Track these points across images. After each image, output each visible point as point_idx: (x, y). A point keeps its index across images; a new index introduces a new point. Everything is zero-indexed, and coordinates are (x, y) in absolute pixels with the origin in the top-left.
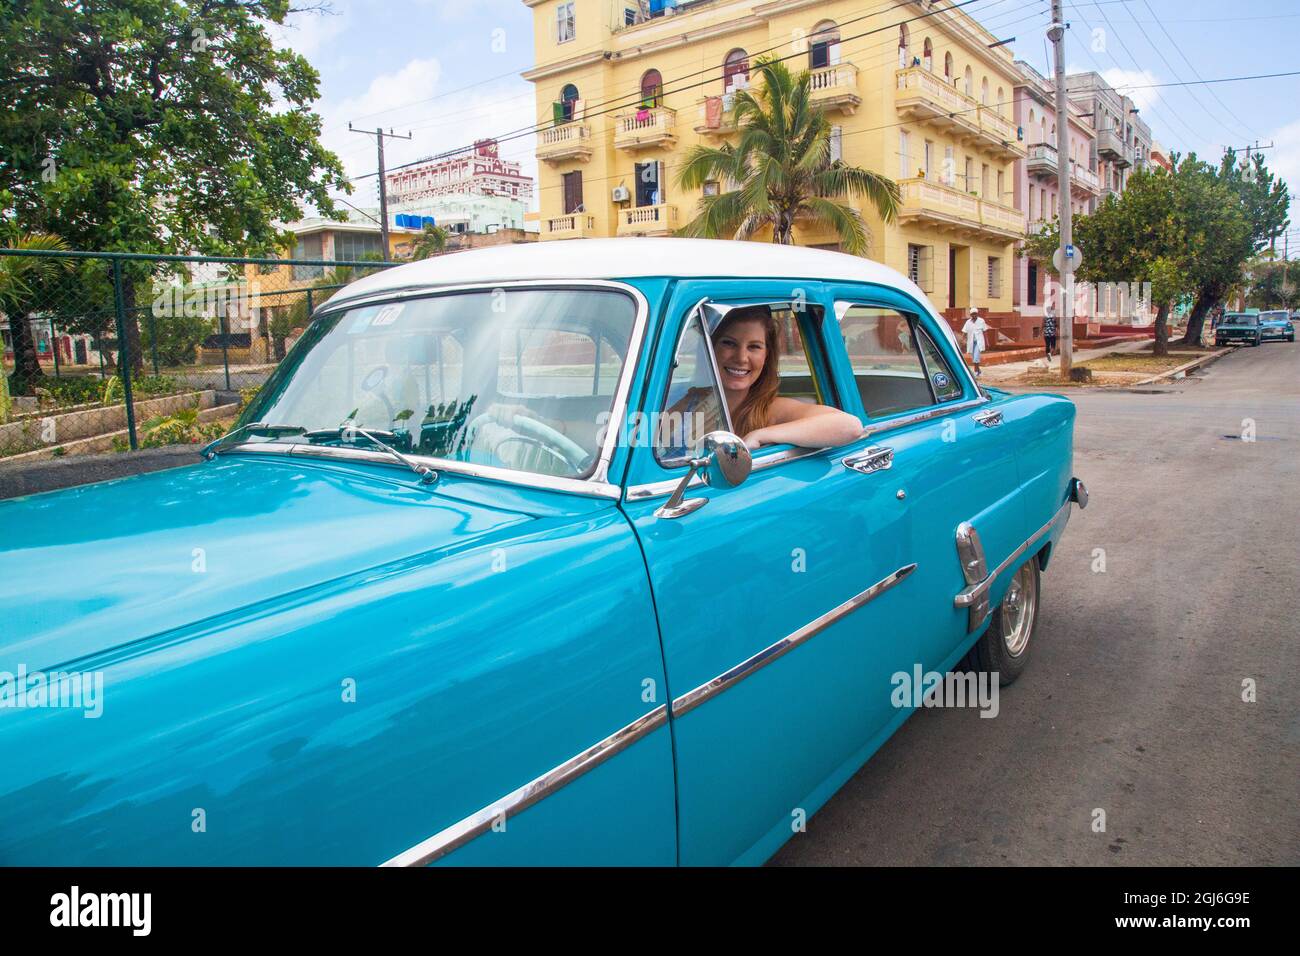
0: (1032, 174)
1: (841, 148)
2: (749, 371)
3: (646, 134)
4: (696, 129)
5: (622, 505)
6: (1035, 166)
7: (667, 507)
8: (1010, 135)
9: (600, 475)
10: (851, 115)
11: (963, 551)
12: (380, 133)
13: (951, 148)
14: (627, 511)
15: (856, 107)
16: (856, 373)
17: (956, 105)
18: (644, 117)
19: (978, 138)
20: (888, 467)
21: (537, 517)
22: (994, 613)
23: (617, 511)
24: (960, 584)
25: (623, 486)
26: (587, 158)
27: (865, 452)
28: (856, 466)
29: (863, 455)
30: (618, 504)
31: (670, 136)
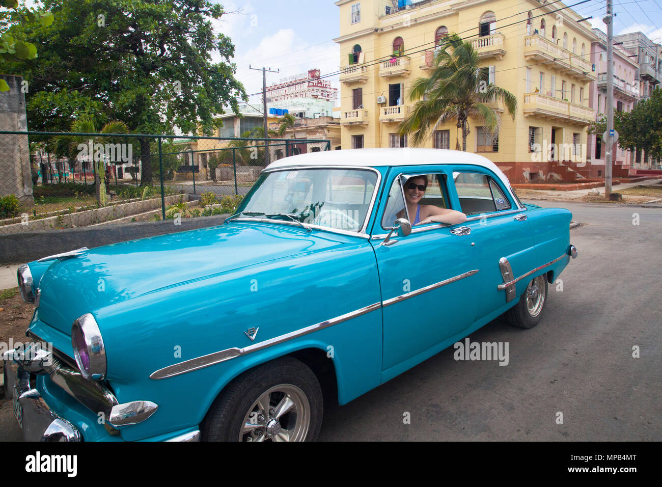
0: (600, 89)
1: (495, 78)
3: (395, 70)
4: (420, 67)
6: (601, 84)
7: (384, 242)
8: (588, 69)
9: (363, 231)
10: (501, 60)
11: (502, 268)
12: (264, 70)
13: (554, 76)
14: (372, 243)
15: (503, 56)
17: (558, 54)
18: (394, 59)
19: (569, 71)
20: (469, 234)
23: (368, 243)
25: (370, 235)
27: (460, 228)
28: (456, 233)
30: (369, 240)
31: (407, 70)
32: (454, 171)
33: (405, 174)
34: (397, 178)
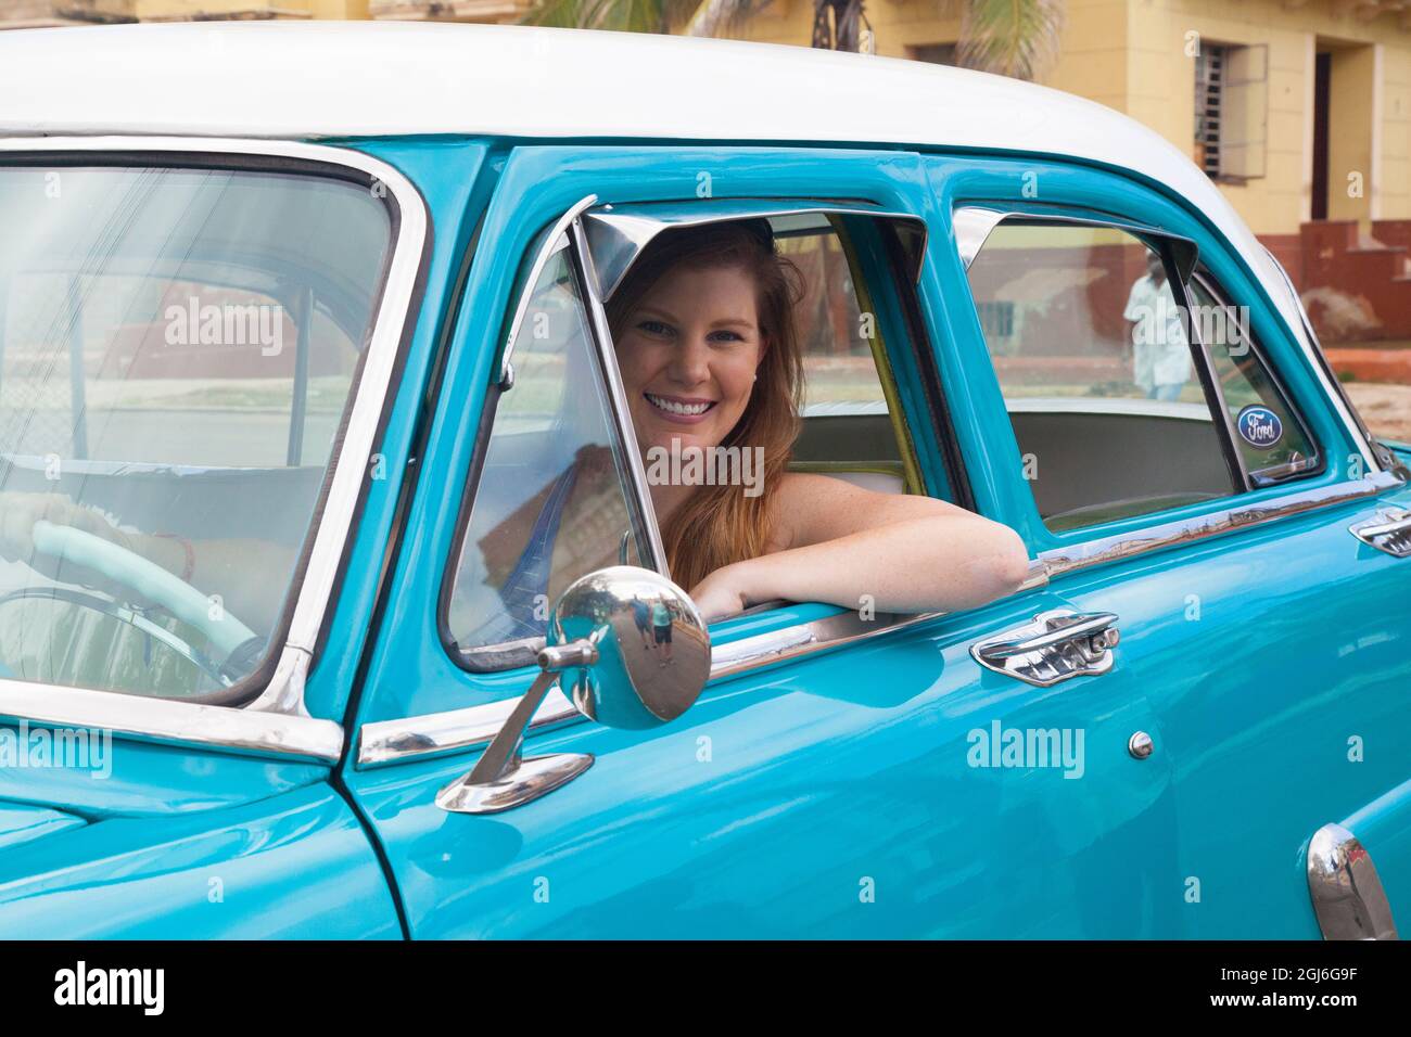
2: (712, 404)
5: (347, 775)
7: (473, 781)
9: (285, 693)
14: (359, 792)
16: (1013, 406)
20: (1101, 667)
21: (92, 818)
23: (332, 796)
25: (349, 723)
27: (1038, 626)
28: (1013, 664)
29: (1031, 634)
30: (334, 774)
32: (960, 202)
33: (622, 207)
34: (555, 240)
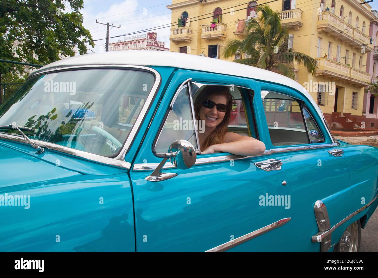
0: (375, 58)
1: (293, 44)
2: (217, 119)
3: (214, 33)
4: (234, 33)
5: (130, 172)
6: (377, 55)
7: (152, 176)
8: (367, 41)
9: (122, 157)
10: (298, 30)
11: (316, 213)
12: (108, 25)
13: (340, 46)
14: (132, 176)
15: (300, 27)
17: (343, 28)
18: (214, 26)
19: (352, 42)
20: (279, 169)
21: (83, 174)
22: (335, 246)
23: (127, 175)
24: (316, 230)
25: (132, 163)
26: (190, 42)
27: (268, 161)
28: (262, 167)
29: (266, 163)
31: (223, 35)
32: (262, 89)
33: (197, 82)
